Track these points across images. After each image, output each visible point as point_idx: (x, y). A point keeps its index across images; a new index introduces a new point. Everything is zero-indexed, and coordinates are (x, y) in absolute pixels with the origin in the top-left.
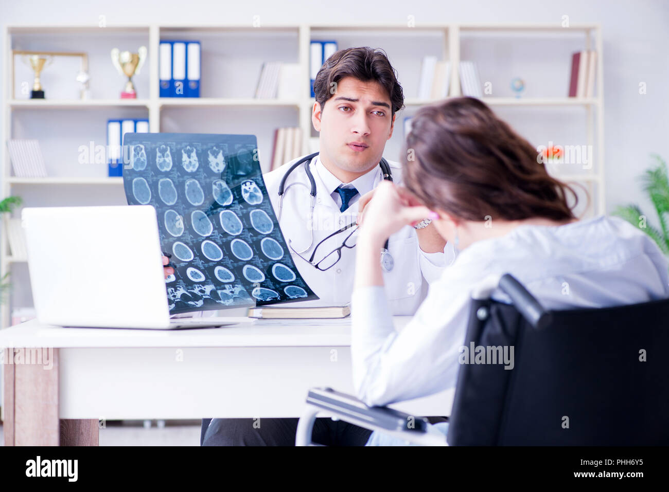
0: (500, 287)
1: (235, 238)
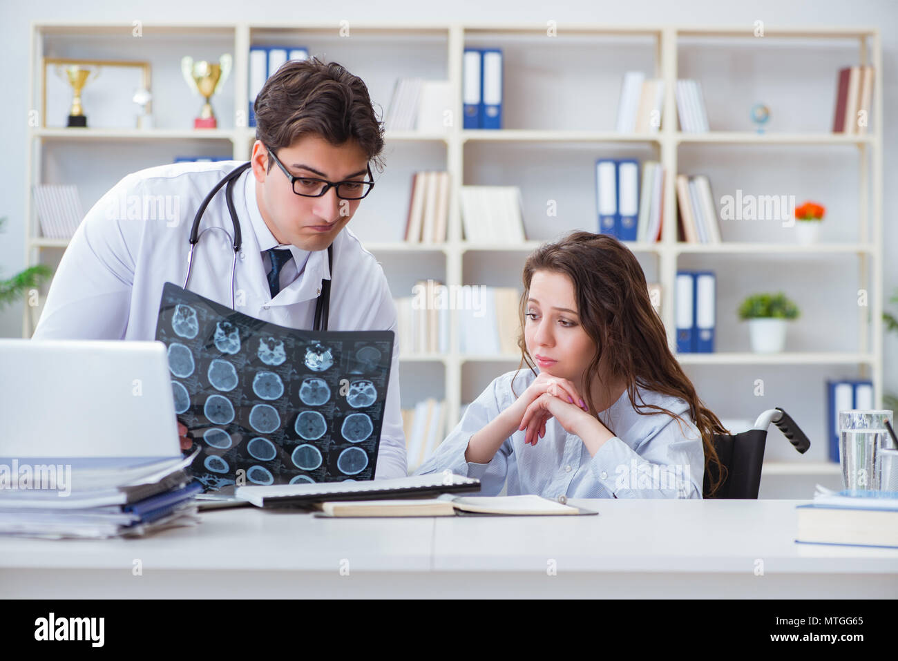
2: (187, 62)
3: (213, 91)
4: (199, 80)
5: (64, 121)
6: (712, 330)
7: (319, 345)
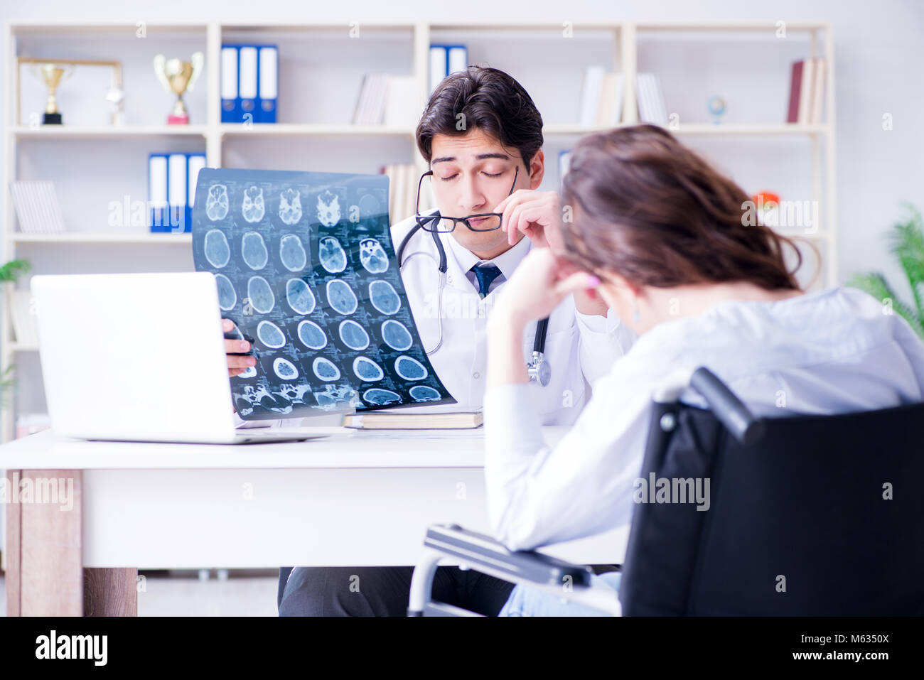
0: (693, 385)
1: (346, 319)
2: (159, 60)
3: (185, 88)
4: (171, 78)
5: (39, 119)
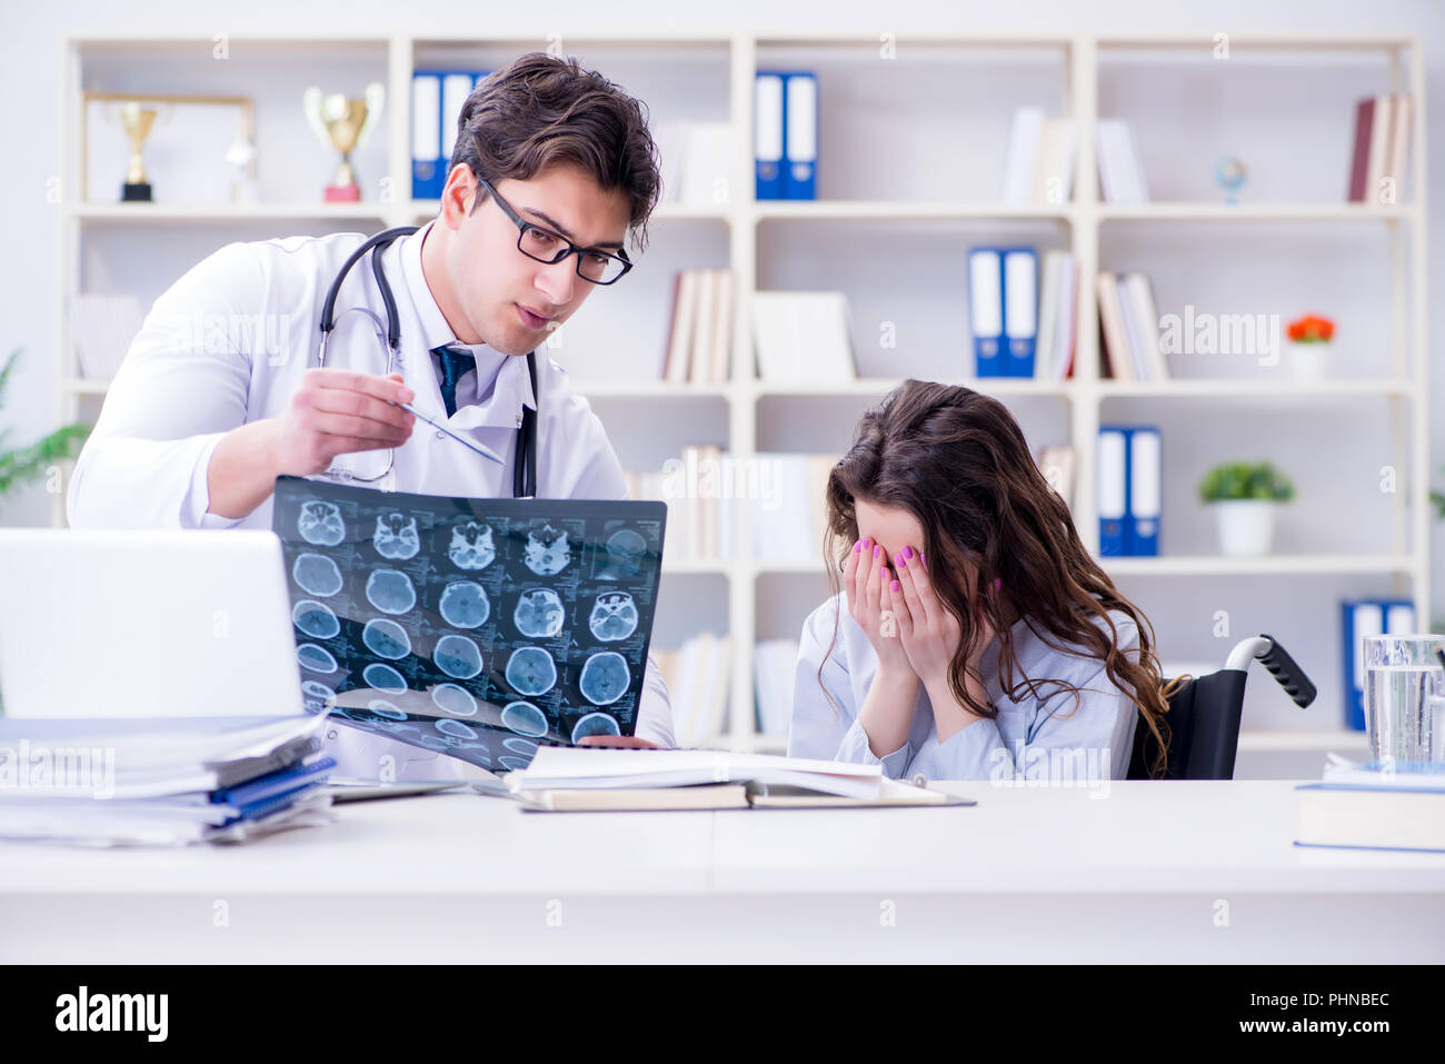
2: (312, 96)
3: (354, 142)
4: (331, 126)
5: (116, 192)
6: (1156, 521)
7: (548, 527)
